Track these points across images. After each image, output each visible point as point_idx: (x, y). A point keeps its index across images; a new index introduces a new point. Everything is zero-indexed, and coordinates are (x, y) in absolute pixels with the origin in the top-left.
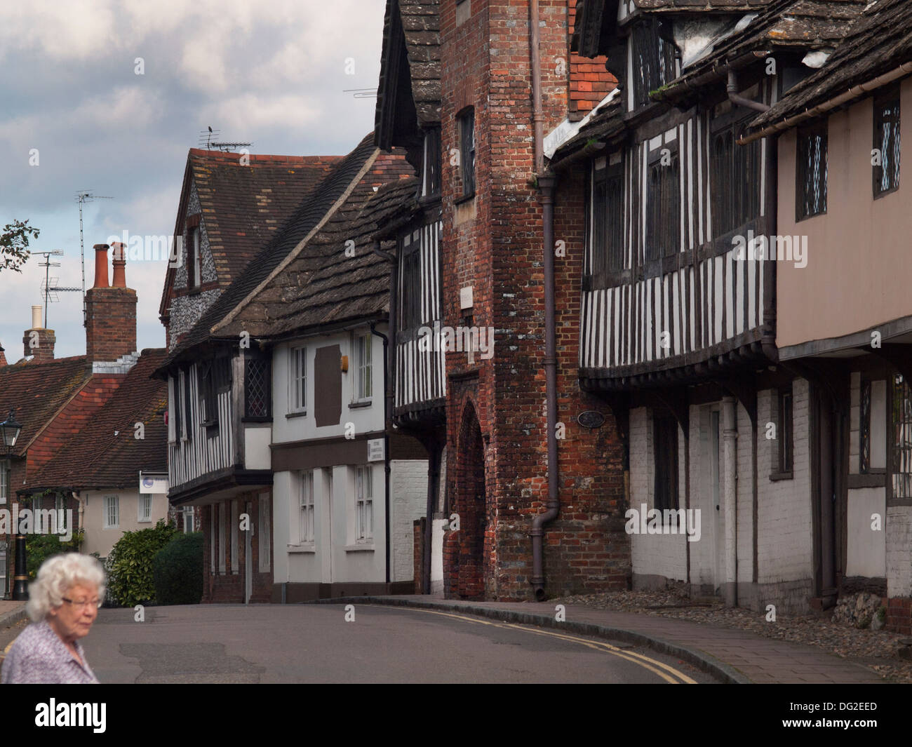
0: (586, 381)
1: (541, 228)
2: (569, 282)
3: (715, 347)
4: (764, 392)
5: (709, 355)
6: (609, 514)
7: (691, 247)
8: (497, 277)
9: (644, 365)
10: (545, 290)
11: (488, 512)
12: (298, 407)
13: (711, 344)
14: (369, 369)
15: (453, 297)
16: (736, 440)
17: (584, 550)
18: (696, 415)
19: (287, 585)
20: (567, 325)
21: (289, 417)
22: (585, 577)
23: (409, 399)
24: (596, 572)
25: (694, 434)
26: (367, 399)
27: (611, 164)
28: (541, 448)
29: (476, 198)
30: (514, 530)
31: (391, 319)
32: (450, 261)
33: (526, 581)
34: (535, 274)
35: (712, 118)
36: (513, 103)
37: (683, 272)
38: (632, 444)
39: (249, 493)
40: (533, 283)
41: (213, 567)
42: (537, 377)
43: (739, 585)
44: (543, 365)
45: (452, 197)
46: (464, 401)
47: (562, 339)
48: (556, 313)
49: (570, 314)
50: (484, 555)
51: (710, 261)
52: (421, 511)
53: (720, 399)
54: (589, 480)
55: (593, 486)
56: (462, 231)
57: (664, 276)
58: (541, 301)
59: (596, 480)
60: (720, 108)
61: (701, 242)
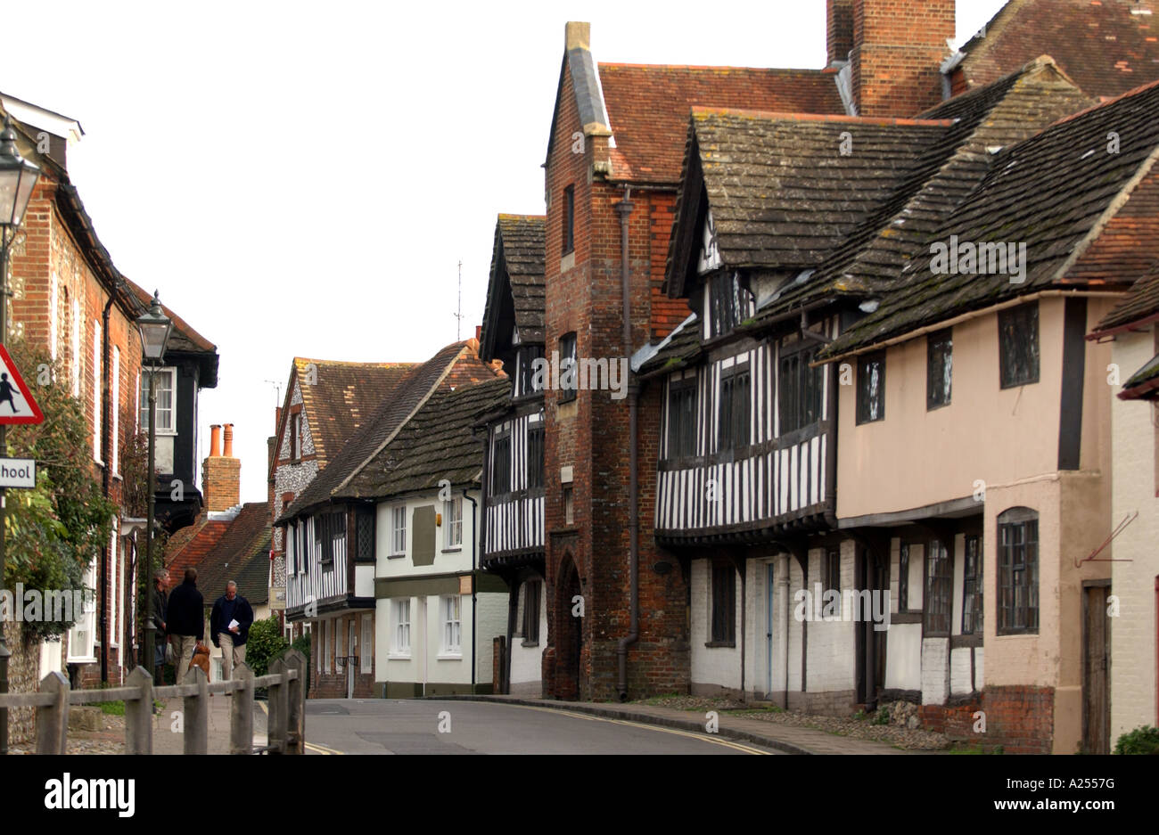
0: (661, 539)
1: (628, 424)
2: (647, 464)
3: (780, 516)
4: (815, 550)
5: (774, 522)
6: (675, 638)
7: (760, 441)
8: (594, 460)
9: (716, 528)
10: (631, 471)
11: (583, 635)
12: (396, 550)
13: (776, 514)
14: (459, 526)
15: (554, 474)
16: (789, 586)
17: (656, 664)
18: (752, 566)
19: (386, 683)
20: (646, 496)
21: (389, 558)
22: (656, 685)
23: (498, 547)
24: (666, 681)
25: (750, 581)
26: (458, 546)
27: (686, 377)
28: (625, 589)
29: (577, 400)
30: (605, 649)
31: (483, 487)
32: (552, 445)
33: (613, 687)
34: (623, 459)
35: (780, 346)
36: (608, 330)
37: (752, 460)
38: (692, 586)
39: (354, 613)
40: (620, 465)
41: (319, 669)
42: (623, 534)
43: (789, 695)
44: (628, 527)
45: (555, 399)
46: (564, 552)
47: (642, 507)
48: (639, 487)
49: (649, 489)
50: (581, 667)
51: (777, 453)
52: (503, 630)
53: (777, 554)
54: (660, 613)
55: (664, 617)
56: (564, 424)
57: (735, 462)
58: (627, 478)
59: (666, 613)
60: (788, 339)
61: (769, 438)
